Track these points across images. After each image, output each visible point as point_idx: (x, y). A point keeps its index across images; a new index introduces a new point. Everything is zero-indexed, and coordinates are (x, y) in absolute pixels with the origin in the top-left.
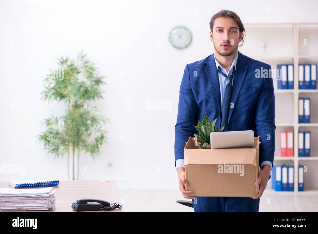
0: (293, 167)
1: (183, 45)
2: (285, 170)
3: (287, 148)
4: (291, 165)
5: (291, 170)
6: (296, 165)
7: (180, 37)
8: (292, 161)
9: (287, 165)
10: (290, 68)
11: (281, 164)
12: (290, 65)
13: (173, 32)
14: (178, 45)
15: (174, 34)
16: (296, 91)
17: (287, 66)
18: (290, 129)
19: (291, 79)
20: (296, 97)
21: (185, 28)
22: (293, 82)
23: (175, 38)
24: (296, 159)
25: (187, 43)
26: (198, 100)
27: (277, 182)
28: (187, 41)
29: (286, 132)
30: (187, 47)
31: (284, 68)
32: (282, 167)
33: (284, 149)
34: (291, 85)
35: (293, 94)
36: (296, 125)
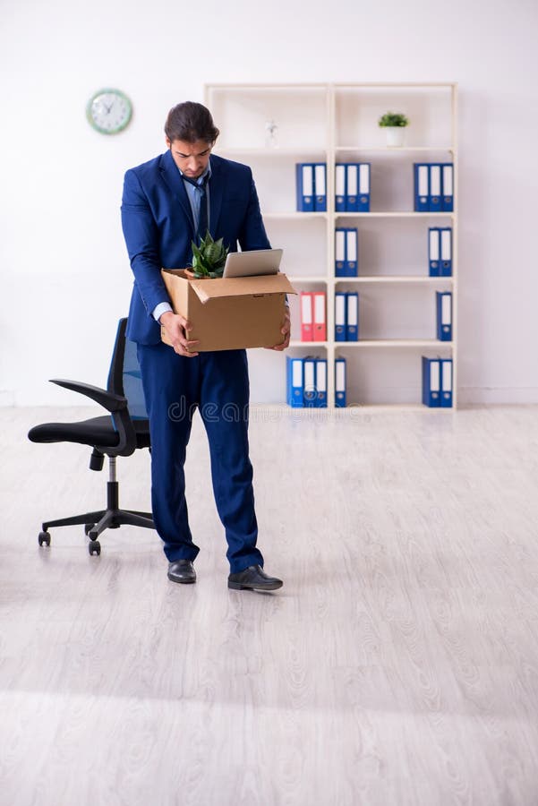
0: (326, 361)
1: (115, 127)
2: (309, 366)
3: (312, 325)
4: (322, 358)
5: (321, 366)
6: (331, 358)
7: (109, 111)
8: (324, 350)
9: (314, 358)
10: (320, 170)
11: (304, 356)
12: (320, 164)
13: (96, 101)
14: (105, 126)
15: (97, 105)
16: (331, 215)
17: (313, 166)
18: (320, 289)
19: (320, 192)
20: (331, 226)
21: (118, 93)
22: (325, 197)
23: (100, 111)
24: (331, 345)
25: (122, 123)
26: (158, 218)
27: (295, 389)
28: (122, 118)
29: (312, 295)
30: (122, 129)
31: (307, 171)
32: (304, 361)
33: (308, 325)
34: (321, 202)
35: (324, 220)
36: (331, 281)
